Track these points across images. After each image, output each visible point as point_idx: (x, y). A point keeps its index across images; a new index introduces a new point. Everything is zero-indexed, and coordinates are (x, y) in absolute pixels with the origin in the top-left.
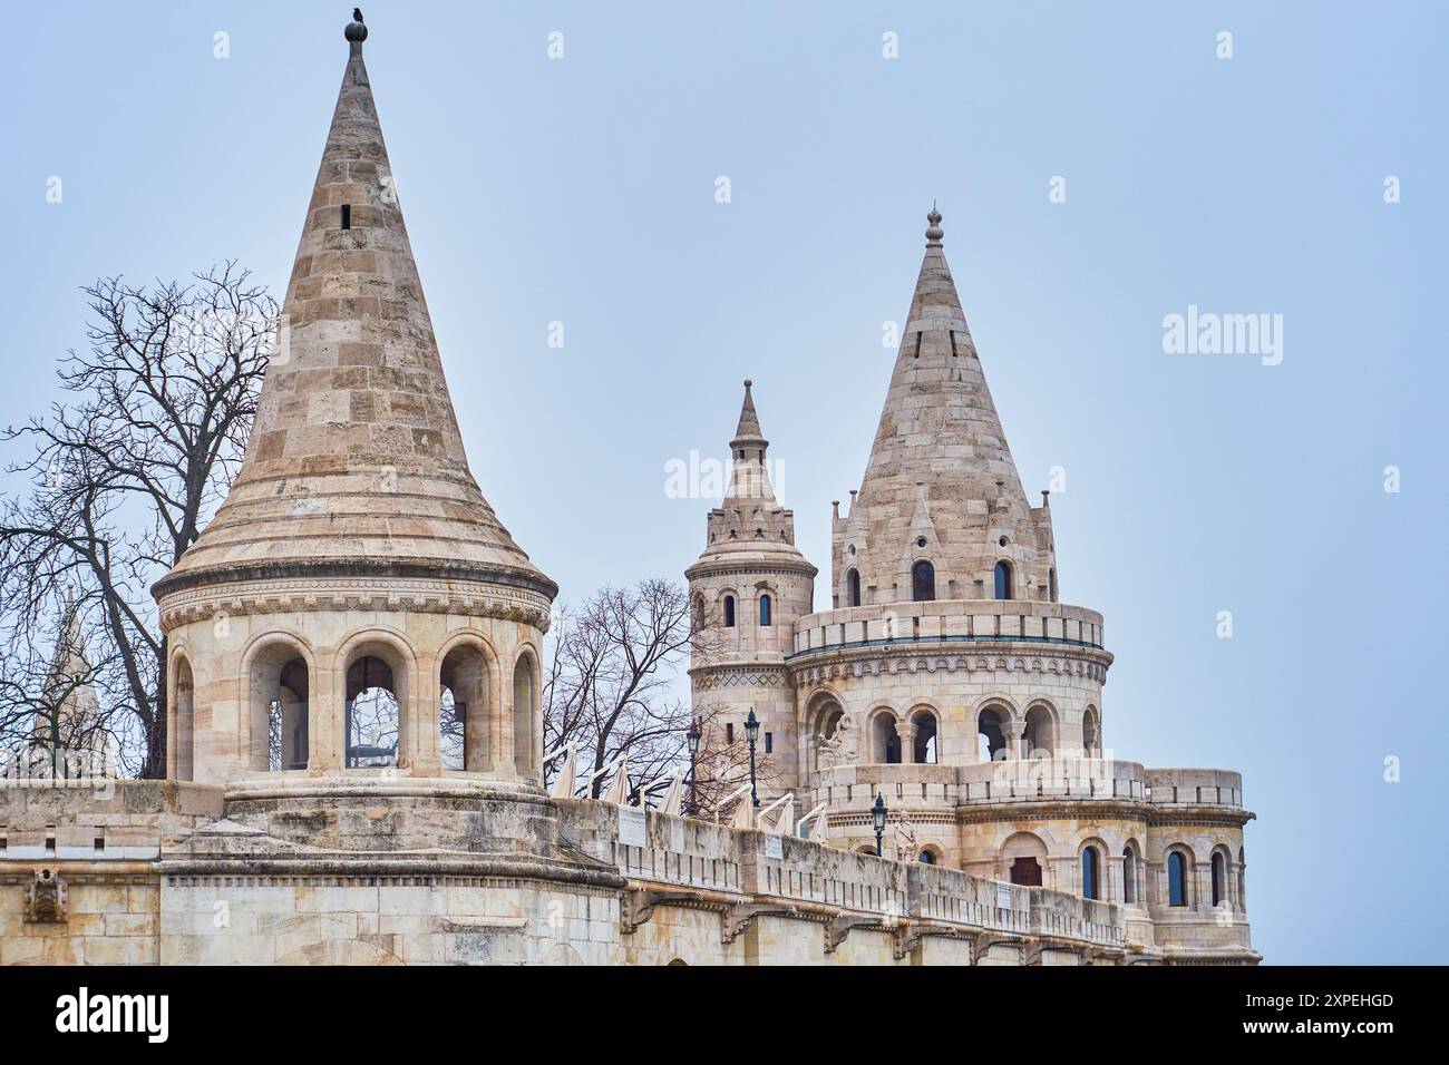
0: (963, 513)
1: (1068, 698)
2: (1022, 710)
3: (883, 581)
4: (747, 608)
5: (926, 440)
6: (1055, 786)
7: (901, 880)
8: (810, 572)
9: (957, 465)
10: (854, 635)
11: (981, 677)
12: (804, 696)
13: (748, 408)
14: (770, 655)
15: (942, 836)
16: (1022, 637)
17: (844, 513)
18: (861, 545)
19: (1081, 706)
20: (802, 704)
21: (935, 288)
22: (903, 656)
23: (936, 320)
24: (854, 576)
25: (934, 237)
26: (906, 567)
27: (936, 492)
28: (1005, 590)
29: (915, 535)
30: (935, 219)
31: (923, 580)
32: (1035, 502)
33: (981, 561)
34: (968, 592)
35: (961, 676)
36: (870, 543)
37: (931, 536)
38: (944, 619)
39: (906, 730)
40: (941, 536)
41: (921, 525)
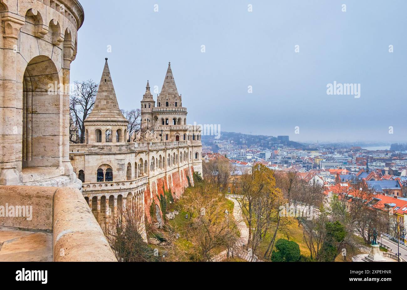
0: (172, 97)
1: (183, 117)
2: (178, 118)
3: (163, 104)
4: (147, 106)
5: (168, 88)
6: (181, 128)
7: (164, 144)
8: (154, 102)
9: (171, 91)
10: (159, 110)
11: (173, 115)
12: (154, 116)
13: (148, 83)
14: (150, 111)
15: (168, 133)
16: (178, 111)
17: (159, 96)
18: (160, 100)
19: (184, 118)
20: (153, 117)
21: (169, 71)
22: (165, 113)
23: (169, 75)
24: (159, 103)
25: (169, 65)
26: (165, 102)
27: (169, 94)
28: (176, 106)
29: (166, 99)
30: (170, 63)
31: (167, 104)
32: (180, 95)
33: (174, 102)
34: (172, 105)
35: (171, 115)
36: (161, 99)
37: (168, 99)
38: (169, 109)
39: (165, 121)
40: (169, 99)
41: (167, 98)
